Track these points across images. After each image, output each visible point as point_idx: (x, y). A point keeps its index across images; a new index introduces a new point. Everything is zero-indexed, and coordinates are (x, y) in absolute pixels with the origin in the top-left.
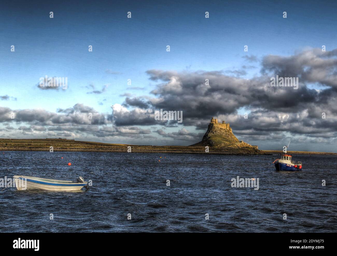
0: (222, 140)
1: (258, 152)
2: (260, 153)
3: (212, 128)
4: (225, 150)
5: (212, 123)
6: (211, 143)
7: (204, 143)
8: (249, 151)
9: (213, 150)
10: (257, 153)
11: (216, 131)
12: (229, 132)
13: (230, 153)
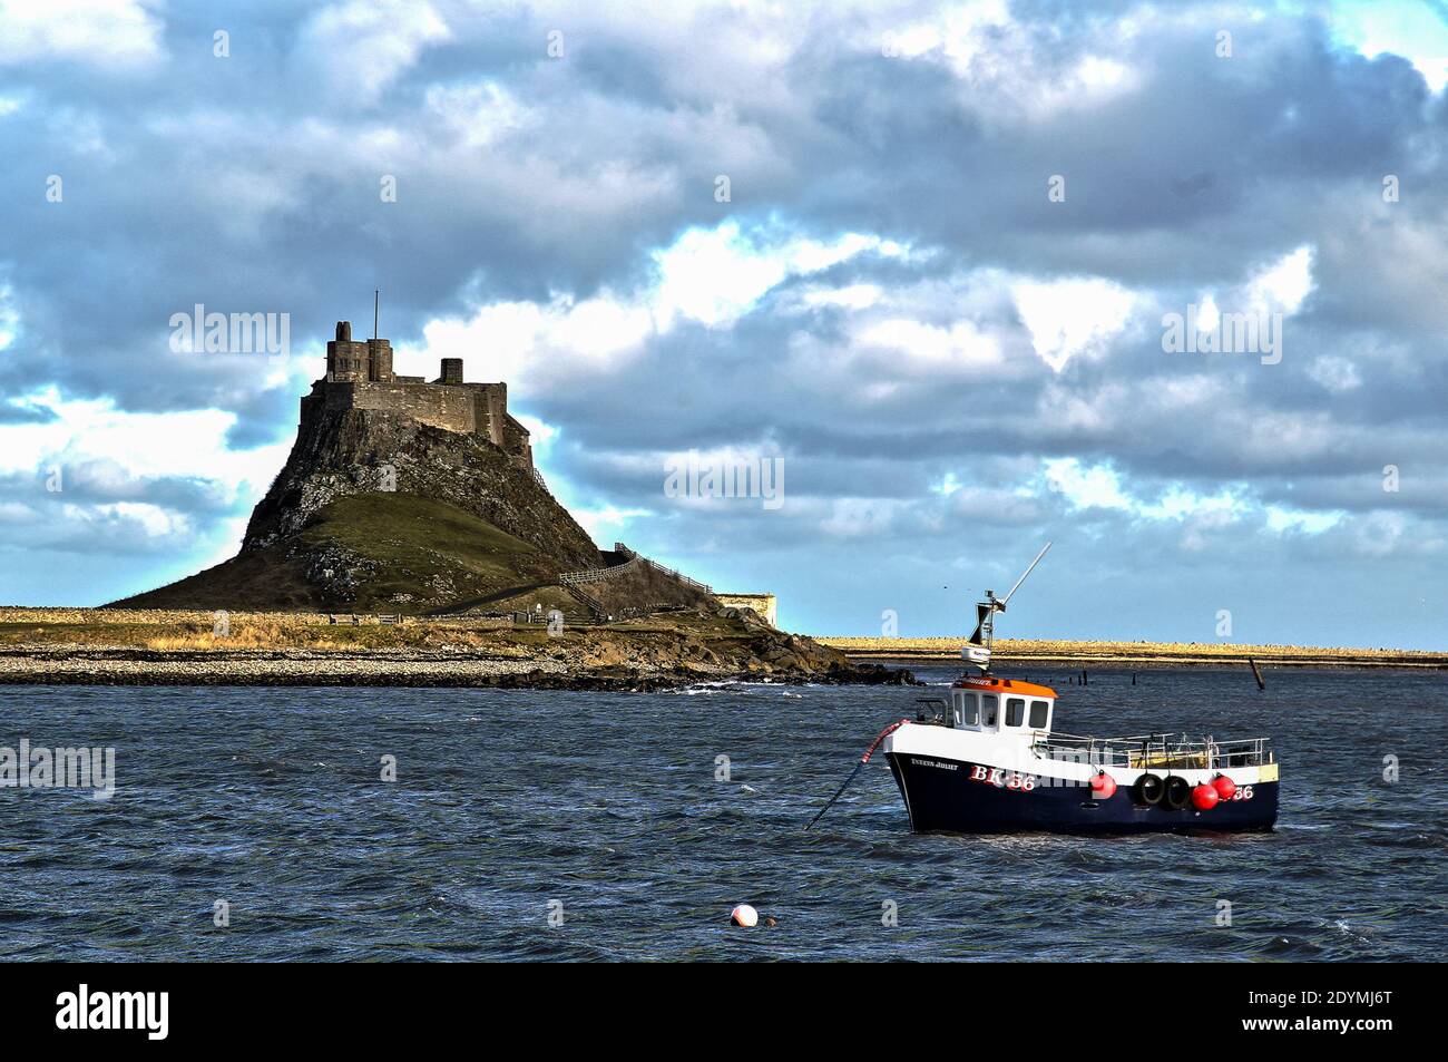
0: (440, 545)
1: (772, 655)
2: (792, 666)
3: (336, 425)
4: (459, 643)
5: (340, 376)
6: (329, 573)
7: (262, 578)
8: (694, 650)
9: (351, 647)
10: (769, 669)
11: (374, 455)
12: (499, 464)
13: (503, 668)
